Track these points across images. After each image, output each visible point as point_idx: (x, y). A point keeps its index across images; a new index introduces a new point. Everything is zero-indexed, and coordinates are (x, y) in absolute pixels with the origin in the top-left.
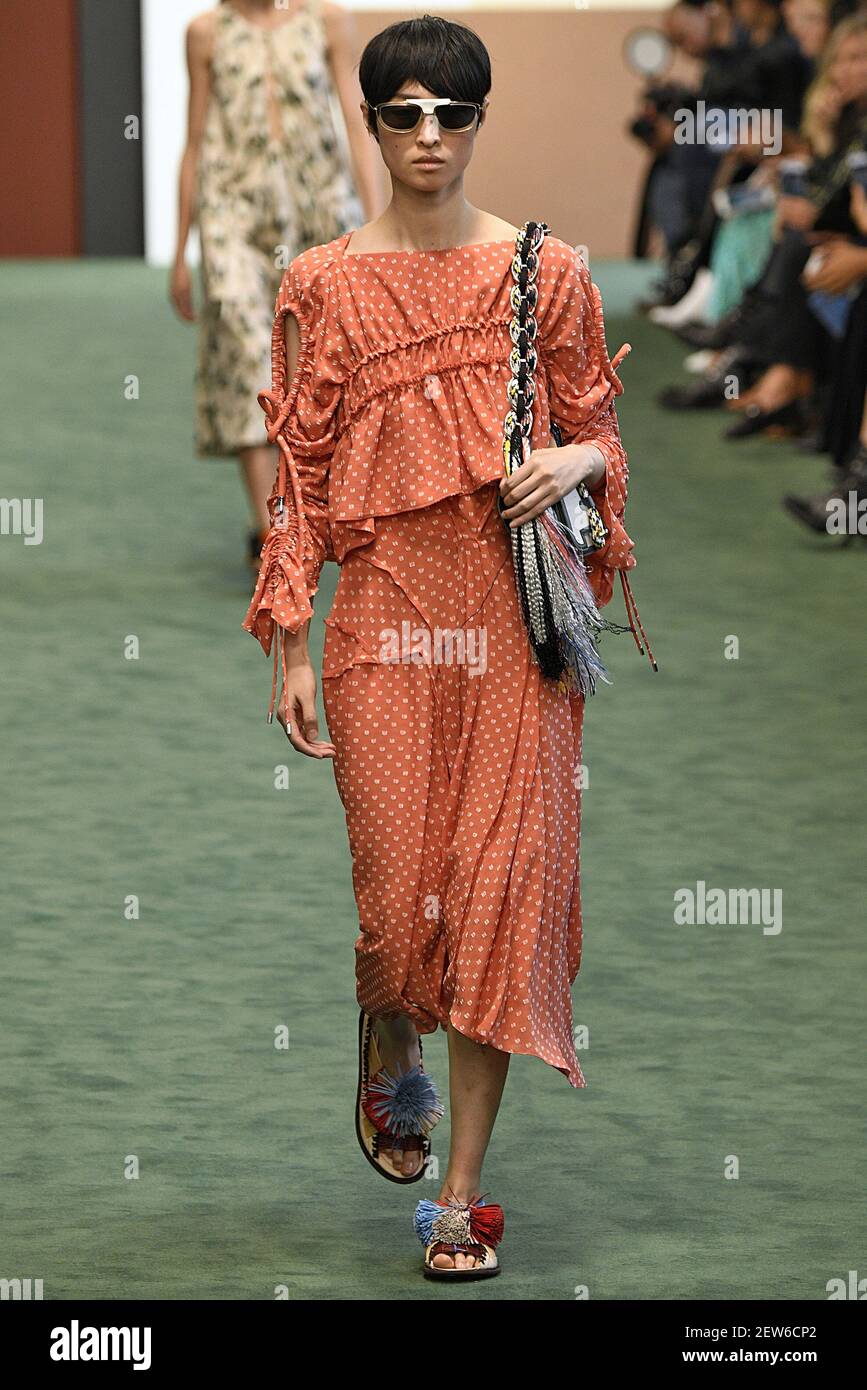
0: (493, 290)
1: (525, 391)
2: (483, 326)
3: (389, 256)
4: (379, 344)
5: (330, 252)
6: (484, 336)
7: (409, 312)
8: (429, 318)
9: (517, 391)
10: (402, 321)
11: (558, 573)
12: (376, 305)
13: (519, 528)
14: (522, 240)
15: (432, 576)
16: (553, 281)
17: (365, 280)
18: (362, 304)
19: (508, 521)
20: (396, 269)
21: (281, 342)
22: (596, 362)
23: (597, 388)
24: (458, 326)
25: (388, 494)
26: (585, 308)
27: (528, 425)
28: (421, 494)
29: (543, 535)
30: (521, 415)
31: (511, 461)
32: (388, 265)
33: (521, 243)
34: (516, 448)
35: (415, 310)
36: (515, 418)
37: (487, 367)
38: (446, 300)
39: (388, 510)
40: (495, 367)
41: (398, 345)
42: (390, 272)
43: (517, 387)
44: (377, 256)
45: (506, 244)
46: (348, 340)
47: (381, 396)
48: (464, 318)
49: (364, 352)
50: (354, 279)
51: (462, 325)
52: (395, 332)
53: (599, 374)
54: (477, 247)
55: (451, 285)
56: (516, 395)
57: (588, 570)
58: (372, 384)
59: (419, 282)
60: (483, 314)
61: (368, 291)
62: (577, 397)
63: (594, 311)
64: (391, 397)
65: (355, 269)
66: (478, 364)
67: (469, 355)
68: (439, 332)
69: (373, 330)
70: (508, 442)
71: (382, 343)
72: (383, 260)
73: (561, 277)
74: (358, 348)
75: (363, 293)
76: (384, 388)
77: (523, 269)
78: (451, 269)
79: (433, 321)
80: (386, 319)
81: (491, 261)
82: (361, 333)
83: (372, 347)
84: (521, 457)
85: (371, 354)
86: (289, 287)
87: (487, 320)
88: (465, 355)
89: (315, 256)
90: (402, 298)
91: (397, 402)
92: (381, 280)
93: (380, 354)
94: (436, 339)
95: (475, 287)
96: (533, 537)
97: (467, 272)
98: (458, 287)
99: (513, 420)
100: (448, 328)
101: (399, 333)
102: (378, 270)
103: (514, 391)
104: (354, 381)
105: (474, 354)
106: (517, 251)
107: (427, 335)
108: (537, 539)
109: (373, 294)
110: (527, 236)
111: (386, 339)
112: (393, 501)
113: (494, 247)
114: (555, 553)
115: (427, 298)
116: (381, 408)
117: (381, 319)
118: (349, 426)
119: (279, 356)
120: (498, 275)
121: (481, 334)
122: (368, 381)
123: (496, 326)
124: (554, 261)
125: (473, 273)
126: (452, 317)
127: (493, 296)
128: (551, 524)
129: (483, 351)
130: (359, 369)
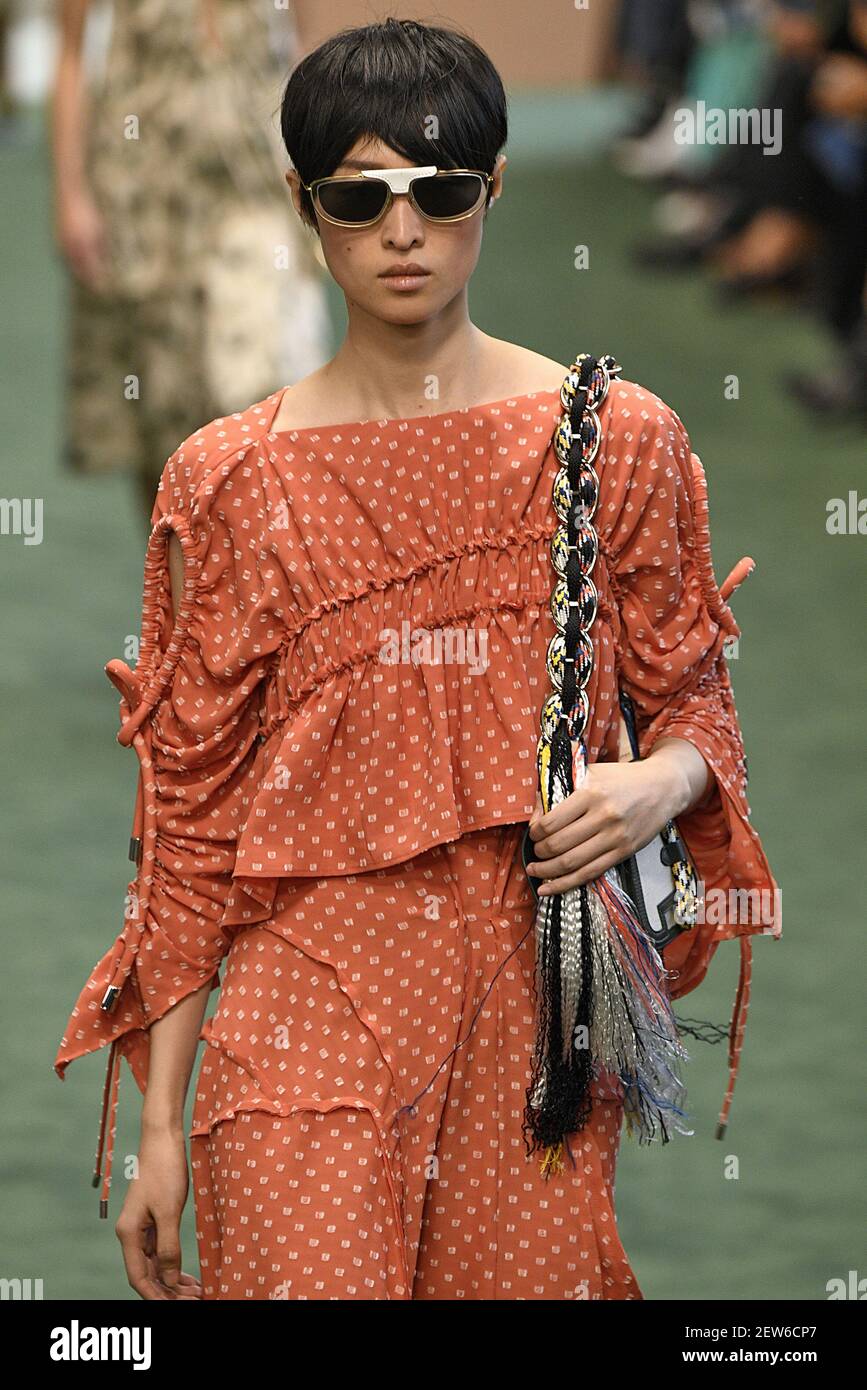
0: (527, 480)
1: (577, 658)
2: (513, 541)
3: (347, 430)
4: (338, 585)
5: (245, 428)
6: (514, 560)
7: (387, 528)
8: (420, 533)
9: (562, 659)
10: (375, 542)
11: (619, 977)
12: (330, 518)
13: (558, 897)
14: (572, 391)
15: (405, 983)
16: (629, 460)
17: (308, 477)
18: (306, 519)
19: (537, 881)
20: (360, 453)
21: (161, 572)
22: (695, 588)
23: (695, 635)
24: (470, 545)
25: (343, 838)
26: (680, 501)
27: (580, 721)
28: (401, 839)
29: (598, 912)
30: (570, 700)
31: (552, 783)
32: (346, 447)
33: (571, 395)
34: (562, 760)
35: (395, 522)
36: (559, 706)
37: (519, 612)
38: (448, 502)
39: (342, 866)
40: (533, 614)
41: (371, 585)
42: (350, 459)
43: (563, 652)
44: (326, 432)
45: (544, 398)
46: (286, 578)
47: (341, 672)
48: (480, 530)
49: (314, 597)
50: (290, 476)
51: (479, 543)
52: (364, 563)
53: (700, 610)
54: (495, 406)
55: (454, 475)
56: (562, 666)
57: (670, 975)
58: (326, 653)
59: (401, 472)
60: (513, 523)
61: (314, 496)
62: (663, 652)
63: (693, 505)
64: (358, 675)
65: (290, 457)
66: (503, 609)
67: (490, 595)
68: (439, 557)
69: (328, 561)
70: (547, 748)
71: (345, 583)
72: (337, 439)
73: (643, 451)
74: (304, 591)
75: (306, 498)
76: (346, 660)
77: (574, 442)
78: (453, 448)
79: (428, 539)
80: (348, 542)
81: (521, 428)
82: (307, 567)
83: (327, 591)
84: (570, 776)
85: (325, 603)
86: (175, 485)
87: (519, 531)
88: (481, 592)
89: (222, 434)
90: (373, 504)
91: (366, 685)
92: (335, 475)
93: (341, 601)
94: (434, 569)
95: (495, 476)
96: (579, 915)
97: (480, 451)
98: (466, 477)
99: (556, 710)
100: (455, 549)
101: (372, 564)
102: (329, 457)
103: (558, 658)
104: (296, 645)
105: (497, 592)
106: (564, 411)
107: (420, 564)
108: (586, 919)
109: (323, 499)
110: (581, 383)
111: (350, 575)
112: (352, 851)
113: (525, 404)
114: (617, 945)
115: (415, 501)
116: (339, 695)
117: (340, 541)
118: (284, 720)
119: (157, 593)
120: (534, 454)
121: (510, 556)
122: (319, 649)
123: (536, 541)
124: (631, 422)
125: (491, 450)
126: (460, 531)
127: (529, 490)
128: (611, 896)
129: (513, 587)
130: (306, 627)
